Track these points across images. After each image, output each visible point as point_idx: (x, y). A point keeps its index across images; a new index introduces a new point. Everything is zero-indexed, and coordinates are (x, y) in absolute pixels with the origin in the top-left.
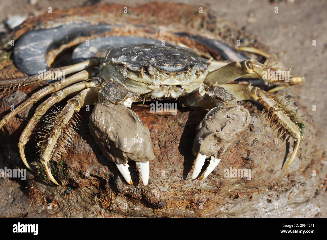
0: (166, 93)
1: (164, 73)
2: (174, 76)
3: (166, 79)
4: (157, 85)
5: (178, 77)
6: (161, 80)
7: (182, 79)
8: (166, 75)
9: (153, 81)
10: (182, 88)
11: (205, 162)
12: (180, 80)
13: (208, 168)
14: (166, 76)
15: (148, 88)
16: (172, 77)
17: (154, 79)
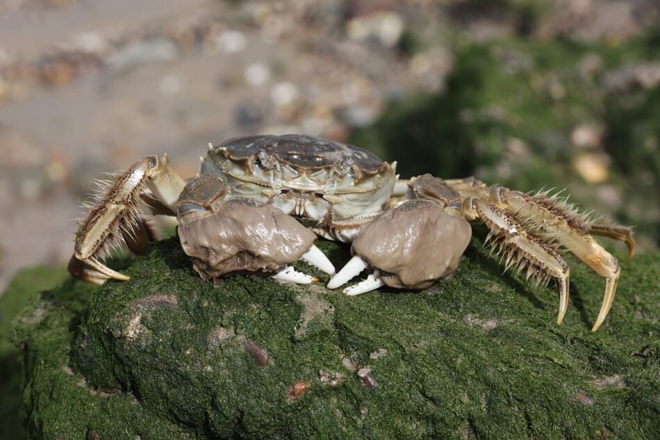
0: (296, 205)
1: (287, 166)
2: (307, 174)
3: (293, 178)
4: (277, 189)
5: (315, 176)
6: (283, 179)
7: (322, 180)
8: (292, 170)
9: (270, 180)
10: (324, 199)
11: (361, 273)
12: (319, 182)
13: (361, 284)
14: (294, 173)
15: (263, 195)
16: (304, 175)
17: (272, 178)
